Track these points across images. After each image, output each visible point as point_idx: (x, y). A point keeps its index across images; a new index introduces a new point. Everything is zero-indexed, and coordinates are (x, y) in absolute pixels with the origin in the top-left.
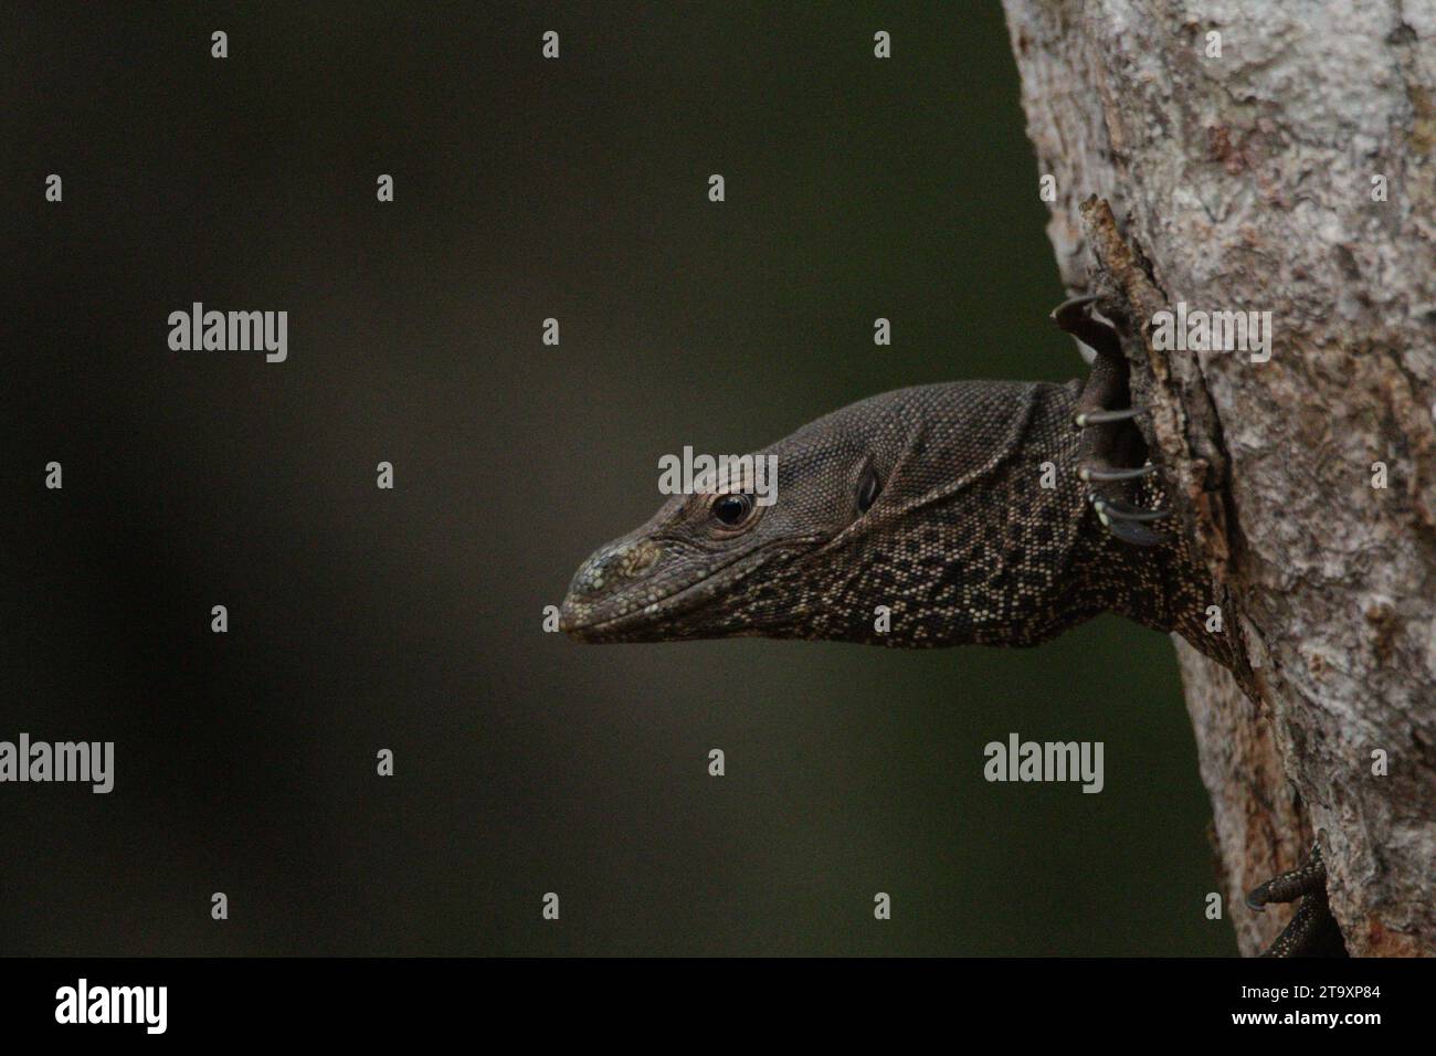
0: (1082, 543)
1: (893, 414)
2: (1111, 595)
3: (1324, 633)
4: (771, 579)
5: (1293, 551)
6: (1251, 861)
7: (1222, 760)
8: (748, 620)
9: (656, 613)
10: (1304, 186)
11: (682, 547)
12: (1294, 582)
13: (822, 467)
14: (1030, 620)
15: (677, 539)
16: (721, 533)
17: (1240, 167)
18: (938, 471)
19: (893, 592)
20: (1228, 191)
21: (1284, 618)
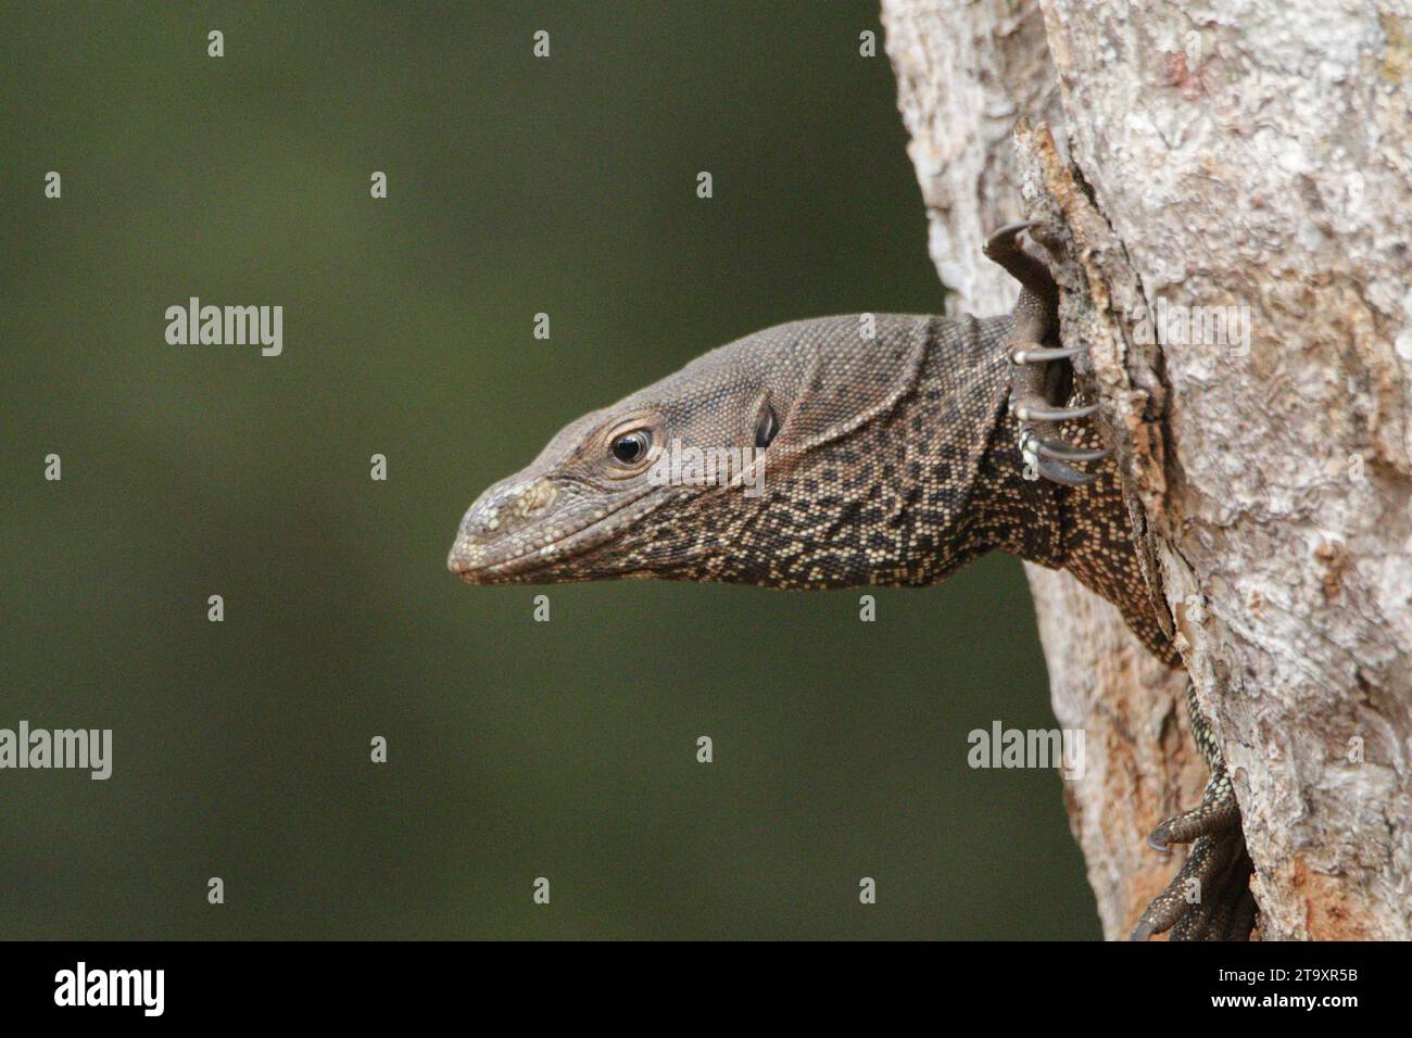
0: (980, 480)
1: (787, 350)
2: (1003, 532)
3: (1265, 569)
4: (669, 519)
5: (1236, 485)
6: (1111, 797)
7: (1081, 693)
8: (644, 561)
9: (553, 554)
10: (1264, 114)
11: (579, 486)
12: (1236, 517)
13: (721, 404)
14: (926, 560)
15: (573, 478)
16: (619, 472)
17: (1197, 93)
18: (836, 408)
19: (790, 532)
20: (1184, 116)
21: (1221, 553)
